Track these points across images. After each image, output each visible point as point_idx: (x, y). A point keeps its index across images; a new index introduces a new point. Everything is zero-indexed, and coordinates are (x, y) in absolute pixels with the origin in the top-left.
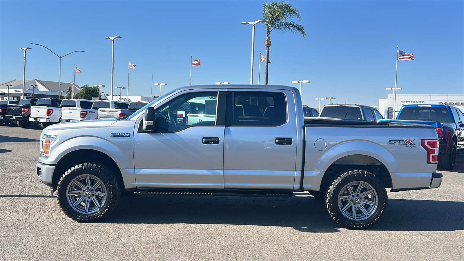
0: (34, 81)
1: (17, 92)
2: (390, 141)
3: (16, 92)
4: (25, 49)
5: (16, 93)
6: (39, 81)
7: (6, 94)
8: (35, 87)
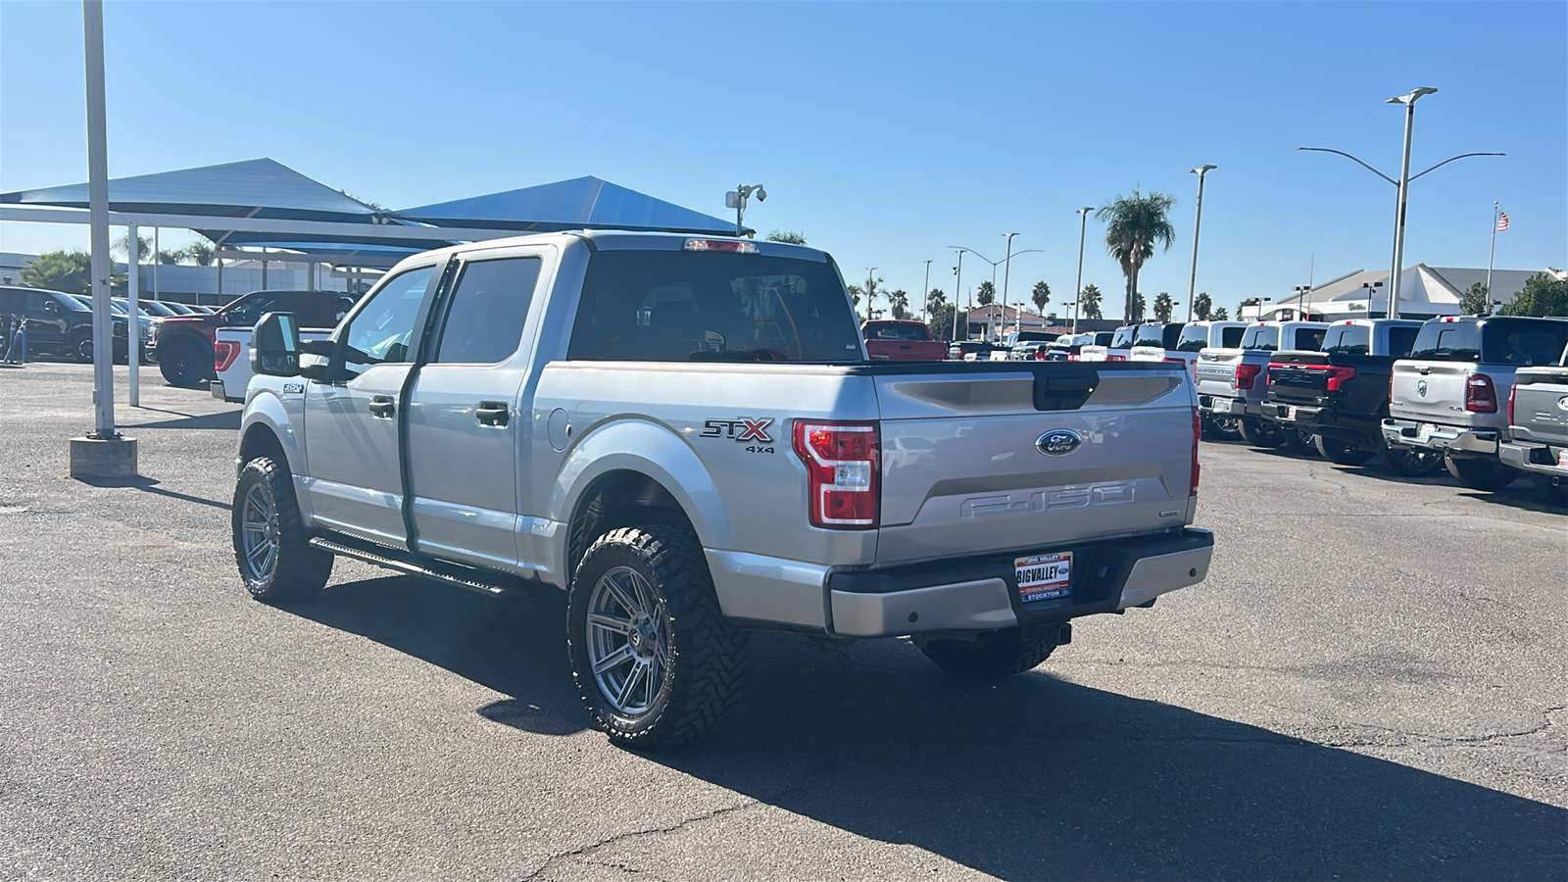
0: (1415, 270)
1: (1354, 308)
2: (707, 425)
3: (1351, 309)
4: (1406, 99)
5: (1354, 311)
6: (1432, 269)
7: (1325, 318)
8: (1374, 292)
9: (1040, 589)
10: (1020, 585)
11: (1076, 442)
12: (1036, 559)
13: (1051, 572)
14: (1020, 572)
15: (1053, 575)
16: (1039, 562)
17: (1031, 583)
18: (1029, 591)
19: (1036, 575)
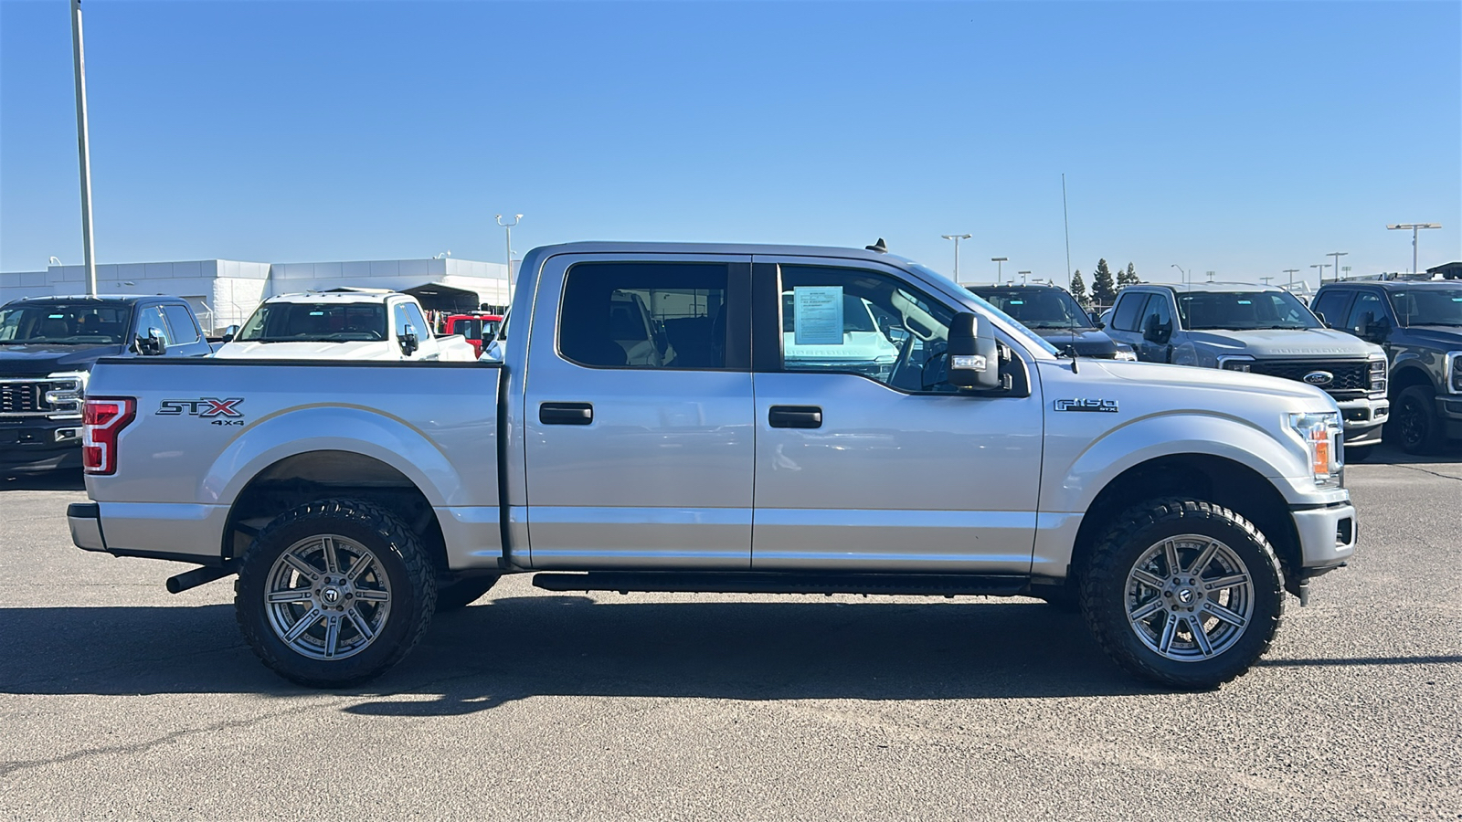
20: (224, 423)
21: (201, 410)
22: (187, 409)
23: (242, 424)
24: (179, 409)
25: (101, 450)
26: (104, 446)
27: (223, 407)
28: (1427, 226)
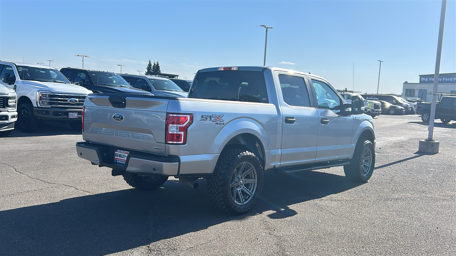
9: (121, 160)
10: (115, 157)
11: (122, 118)
12: (119, 151)
13: (124, 156)
14: (116, 153)
15: (124, 157)
16: (120, 152)
17: (118, 158)
18: (118, 159)
19: (120, 156)
20: (219, 124)
21: (213, 119)
22: (208, 118)
23: (223, 124)
24: (206, 119)
25: (182, 135)
26: (182, 133)
27: (218, 118)
28: (86, 56)
